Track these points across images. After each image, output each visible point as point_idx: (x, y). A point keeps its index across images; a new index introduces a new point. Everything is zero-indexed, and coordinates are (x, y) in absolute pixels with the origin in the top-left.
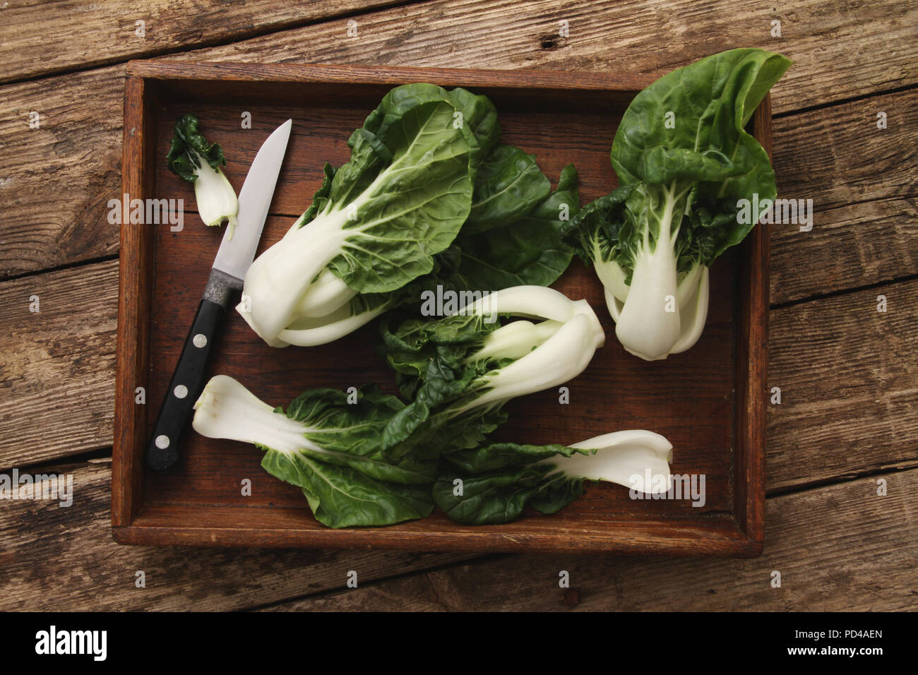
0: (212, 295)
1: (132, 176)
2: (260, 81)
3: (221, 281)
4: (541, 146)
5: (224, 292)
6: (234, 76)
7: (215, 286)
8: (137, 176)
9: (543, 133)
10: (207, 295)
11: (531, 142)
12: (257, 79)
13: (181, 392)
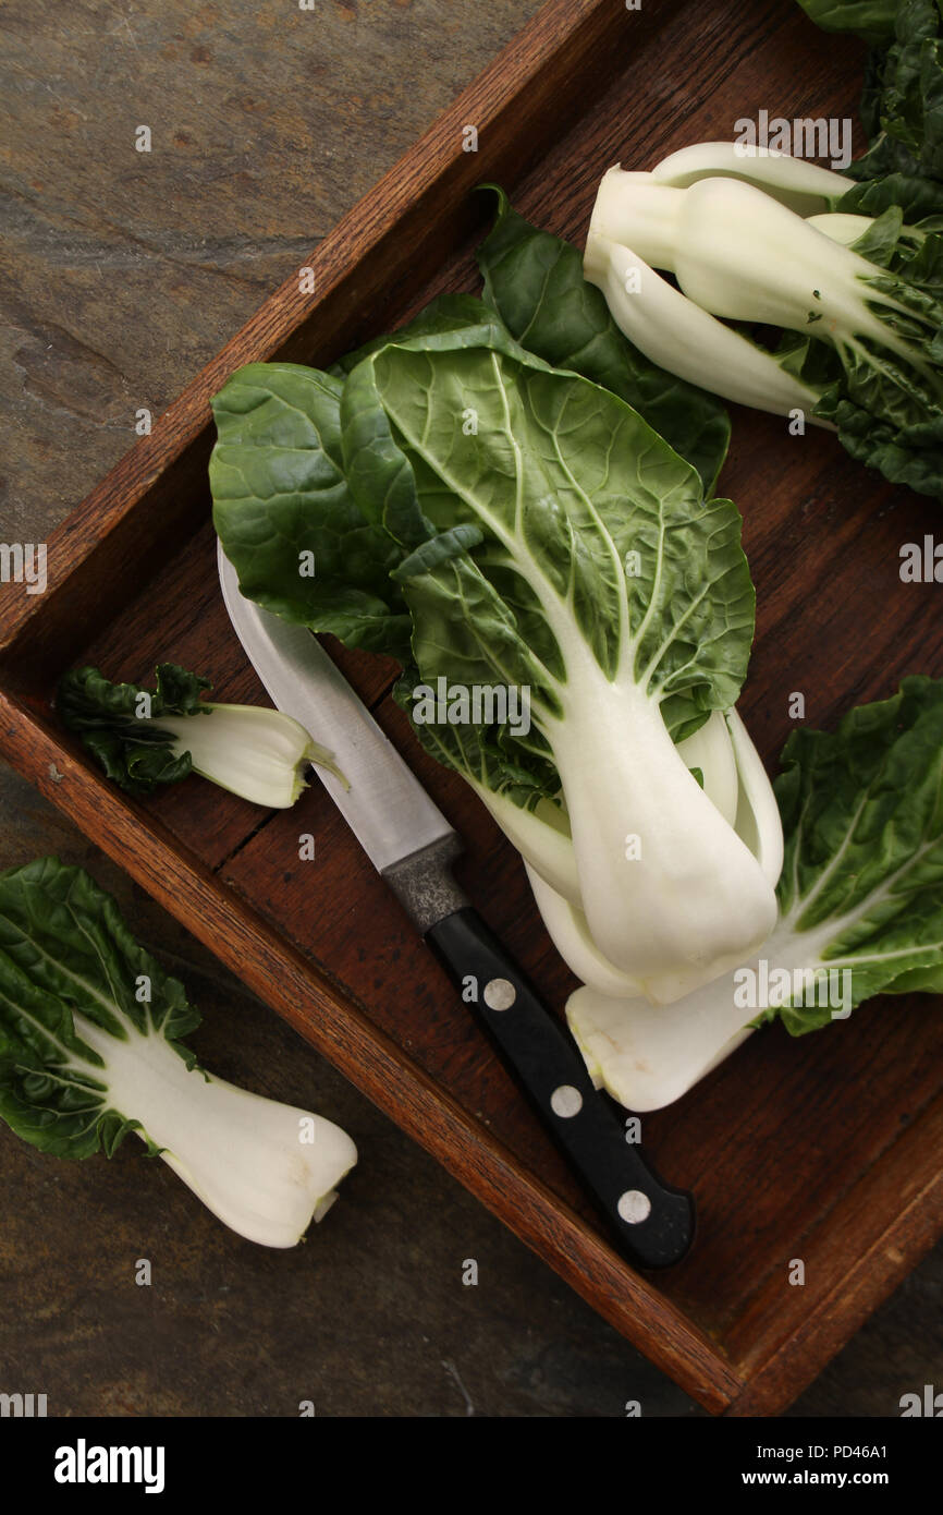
0: (431, 908)
1: (132, 842)
2: (162, 478)
3: (419, 871)
4: (683, 118)
5: (443, 882)
6: (112, 513)
7: (420, 890)
8: (138, 833)
9: (664, 95)
10: (425, 918)
11: (661, 130)
12: (153, 479)
13: (566, 1102)
